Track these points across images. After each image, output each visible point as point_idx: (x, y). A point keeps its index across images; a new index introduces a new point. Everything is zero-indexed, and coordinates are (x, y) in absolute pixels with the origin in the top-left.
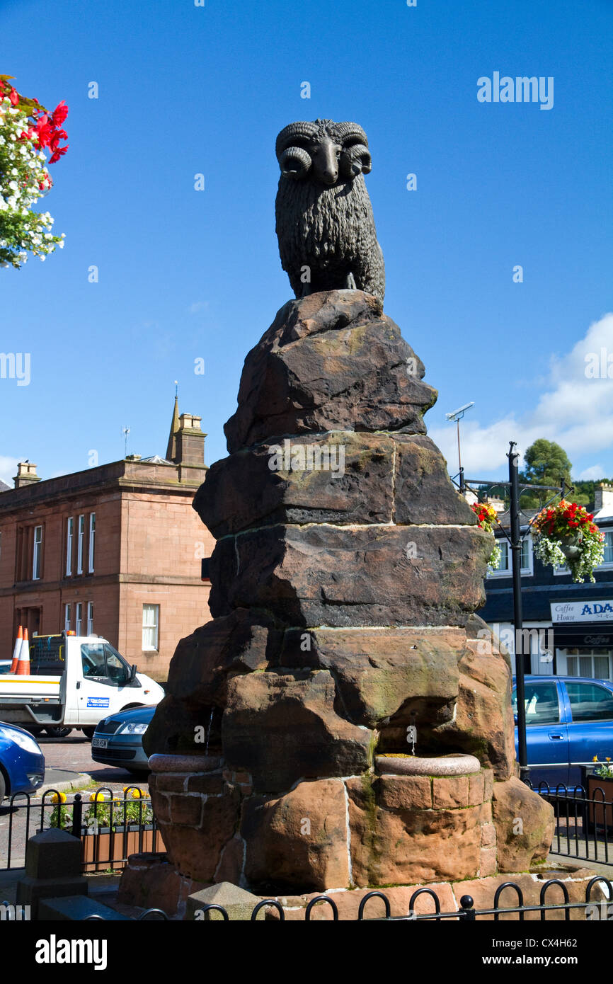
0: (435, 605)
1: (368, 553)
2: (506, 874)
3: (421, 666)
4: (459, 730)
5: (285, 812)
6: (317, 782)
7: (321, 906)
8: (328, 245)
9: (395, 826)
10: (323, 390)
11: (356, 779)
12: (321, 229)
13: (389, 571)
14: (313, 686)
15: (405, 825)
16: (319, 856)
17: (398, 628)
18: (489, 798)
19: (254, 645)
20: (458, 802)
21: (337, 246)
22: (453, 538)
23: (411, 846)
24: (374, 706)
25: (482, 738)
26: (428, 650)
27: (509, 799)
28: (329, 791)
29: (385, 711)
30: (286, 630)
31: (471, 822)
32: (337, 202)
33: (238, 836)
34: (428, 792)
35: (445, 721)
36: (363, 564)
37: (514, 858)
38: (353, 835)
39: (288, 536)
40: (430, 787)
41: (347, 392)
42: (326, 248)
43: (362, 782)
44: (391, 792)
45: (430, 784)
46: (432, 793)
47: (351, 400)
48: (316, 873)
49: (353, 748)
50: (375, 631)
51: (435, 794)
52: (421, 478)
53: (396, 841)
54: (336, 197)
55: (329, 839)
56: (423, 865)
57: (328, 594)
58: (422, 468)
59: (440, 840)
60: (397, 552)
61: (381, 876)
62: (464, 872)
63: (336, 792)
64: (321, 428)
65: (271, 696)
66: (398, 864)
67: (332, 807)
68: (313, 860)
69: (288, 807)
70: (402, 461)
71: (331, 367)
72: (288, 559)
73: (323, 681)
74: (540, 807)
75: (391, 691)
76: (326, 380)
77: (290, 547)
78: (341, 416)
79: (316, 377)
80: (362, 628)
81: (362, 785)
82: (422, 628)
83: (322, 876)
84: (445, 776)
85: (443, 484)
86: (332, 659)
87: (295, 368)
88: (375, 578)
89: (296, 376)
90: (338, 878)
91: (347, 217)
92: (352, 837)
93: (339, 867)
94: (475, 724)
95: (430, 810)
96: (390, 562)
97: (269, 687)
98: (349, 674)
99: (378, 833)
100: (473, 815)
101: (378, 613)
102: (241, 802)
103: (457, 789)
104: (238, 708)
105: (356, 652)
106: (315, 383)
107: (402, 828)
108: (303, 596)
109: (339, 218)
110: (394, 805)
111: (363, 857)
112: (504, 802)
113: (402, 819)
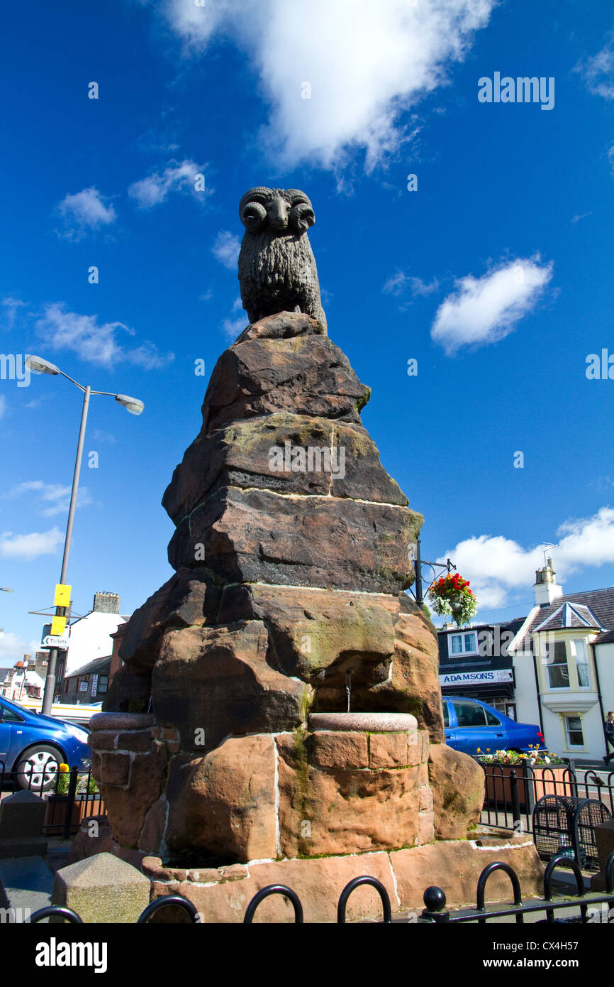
0: (369, 572)
1: (307, 517)
2: (445, 841)
3: (357, 620)
4: (395, 689)
5: (208, 770)
6: (245, 738)
7: (240, 881)
8: (279, 276)
9: (329, 787)
10: (270, 379)
11: (287, 735)
12: (273, 264)
13: (327, 536)
14: (243, 636)
15: (339, 786)
16: (242, 821)
17: (334, 591)
18: (426, 759)
19: (191, 599)
20: (396, 761)
21: (286, 277)
22: (386, 515)
23: (345, 810)
24: (308, 656)
25: (418, 698)
26: (364, 607)
27: (446, 761)
28: (257, 747)
29: (319, 662)
30: (225, 587)
31: (409, 784)
32: (287, 246)
33: (163, 797)
34: (364, 749)
35: (381, 681)
36: (301, 527)
37: (452, 823)
38: (283, 797)
39: (230, 496)
40: (366, 744)
41: (289, 382)
42: (277, 278)
43: (294, 738)
44: (324, 749)
45: (366, 740)
46: (369, 750)
47: (294, 389)
48: (238, 840)
49: (284, 700)
50: (312, 592)
51: (372, 751)
52: (356, 459)
53: (329, 805)
54: (285, 242)
55: (254, 801)
56: (358, 832)
57: (266, 551)
58: (357, 450)
59: (377, 803)
60: (334, 518)
61: (312, 844)
62: (402, 839)
63: (264, 748)
64: (266, 411)
65: (202, 647)
66: (331, 830)
67: (259, 765)
68: (236, 825)
69: (211, 764)
70: (340, 441)
71: (276, 360)
72: (227, 515)
73: (257, 631)
74: (475, 769)
75: (326, 642)
76: (272, 370)
77: (231, 505)
78: (286, 402)
79: (263, 368)
80: (299, 588)
81: (293, 741)
82: (358, 593)
83: (245, 844)
84: (382, 732)
85: (376, 466)
86: (266, 609)
87: (245, 359)
88: (313, 540)
89: (245, 365)
90: (263, 847)
91: (295, 257)
92: (280, 799)
93: (266, 834)
94: (411, 683)
95: (367, 769)
96: (327, 527)
97: (203, 640)
98: (283, 624)
99: (310, 795)
100: (411, 777)
101: (316, 575)
102: (168, 760)
103: (395, 746)
104: (168, 659)
105: (291, 604)
106: (262, 372)
107: (335, 790)
108: (241, 550)
109: (288, 256)
110: (327, 764)
111: (293, 823)
112: (440, 763)
113: (336, 780)
